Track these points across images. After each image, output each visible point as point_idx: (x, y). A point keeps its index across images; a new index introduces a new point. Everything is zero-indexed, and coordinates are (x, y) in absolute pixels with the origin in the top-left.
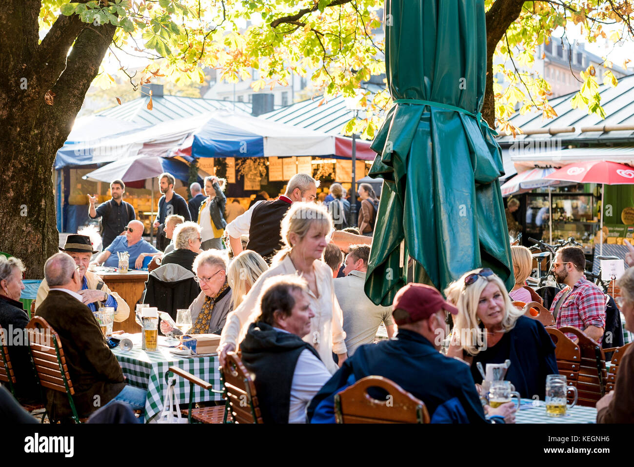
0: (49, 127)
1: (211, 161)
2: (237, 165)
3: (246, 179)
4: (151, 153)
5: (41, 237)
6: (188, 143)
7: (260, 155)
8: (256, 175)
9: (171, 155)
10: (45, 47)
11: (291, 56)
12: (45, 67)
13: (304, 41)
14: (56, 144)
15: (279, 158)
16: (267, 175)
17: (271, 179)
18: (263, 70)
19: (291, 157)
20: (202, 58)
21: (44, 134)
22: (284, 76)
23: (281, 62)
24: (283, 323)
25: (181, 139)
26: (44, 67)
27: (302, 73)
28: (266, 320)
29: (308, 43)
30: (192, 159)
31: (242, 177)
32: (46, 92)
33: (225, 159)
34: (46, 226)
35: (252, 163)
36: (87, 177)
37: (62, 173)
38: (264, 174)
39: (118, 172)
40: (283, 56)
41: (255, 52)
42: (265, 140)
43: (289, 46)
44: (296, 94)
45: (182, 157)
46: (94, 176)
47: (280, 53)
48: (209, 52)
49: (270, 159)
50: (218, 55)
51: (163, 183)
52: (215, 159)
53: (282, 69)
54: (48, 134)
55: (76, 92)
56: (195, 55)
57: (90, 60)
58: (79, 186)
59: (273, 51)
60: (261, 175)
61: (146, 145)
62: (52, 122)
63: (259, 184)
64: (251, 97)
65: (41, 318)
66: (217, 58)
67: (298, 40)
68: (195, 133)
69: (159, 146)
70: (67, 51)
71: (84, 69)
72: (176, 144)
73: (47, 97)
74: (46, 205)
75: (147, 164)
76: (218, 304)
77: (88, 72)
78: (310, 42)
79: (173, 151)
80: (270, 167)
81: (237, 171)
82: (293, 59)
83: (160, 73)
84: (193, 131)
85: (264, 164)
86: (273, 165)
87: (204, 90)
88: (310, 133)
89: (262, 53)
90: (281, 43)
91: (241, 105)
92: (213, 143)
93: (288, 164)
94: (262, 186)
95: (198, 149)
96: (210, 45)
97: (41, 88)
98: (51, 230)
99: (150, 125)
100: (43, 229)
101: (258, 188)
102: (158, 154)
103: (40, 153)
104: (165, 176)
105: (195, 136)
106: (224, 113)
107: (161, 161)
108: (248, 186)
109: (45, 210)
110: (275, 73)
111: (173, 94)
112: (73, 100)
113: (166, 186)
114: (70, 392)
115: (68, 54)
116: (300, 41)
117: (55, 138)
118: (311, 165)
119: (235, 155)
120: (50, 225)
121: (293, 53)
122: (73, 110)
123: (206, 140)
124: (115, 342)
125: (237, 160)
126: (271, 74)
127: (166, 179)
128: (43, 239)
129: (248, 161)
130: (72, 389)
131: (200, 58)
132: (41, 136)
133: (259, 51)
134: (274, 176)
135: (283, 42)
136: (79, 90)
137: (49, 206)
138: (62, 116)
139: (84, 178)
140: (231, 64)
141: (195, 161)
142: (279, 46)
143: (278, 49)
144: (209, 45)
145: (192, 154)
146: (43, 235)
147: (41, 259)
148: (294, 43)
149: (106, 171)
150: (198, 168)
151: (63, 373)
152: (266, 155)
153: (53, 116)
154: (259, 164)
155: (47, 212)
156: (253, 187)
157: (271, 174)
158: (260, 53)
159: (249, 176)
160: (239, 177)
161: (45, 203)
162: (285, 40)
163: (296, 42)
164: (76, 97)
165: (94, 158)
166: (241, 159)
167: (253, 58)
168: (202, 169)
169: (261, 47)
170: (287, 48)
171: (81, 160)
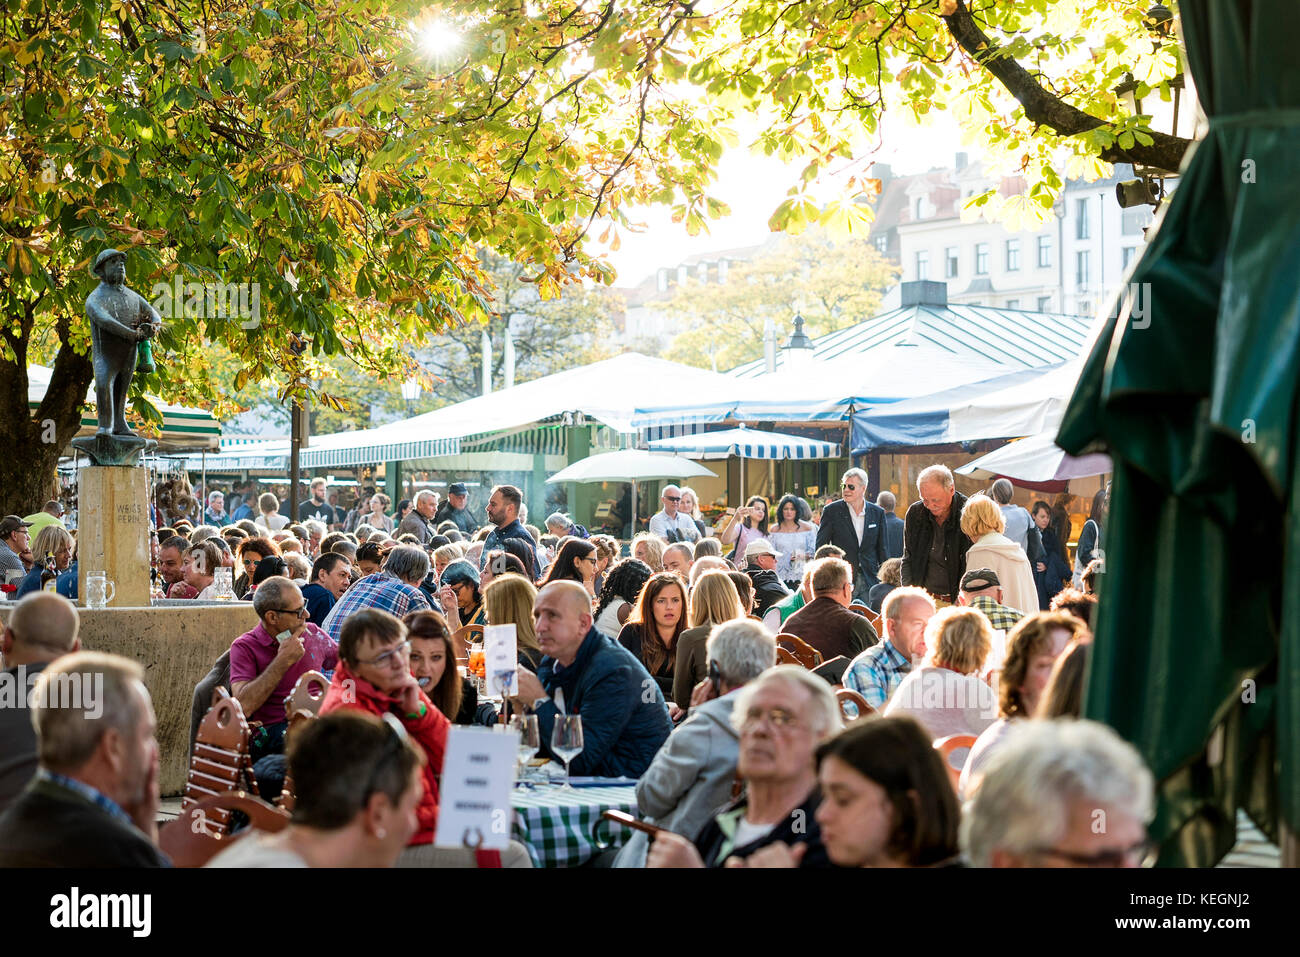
171: (916, 436)
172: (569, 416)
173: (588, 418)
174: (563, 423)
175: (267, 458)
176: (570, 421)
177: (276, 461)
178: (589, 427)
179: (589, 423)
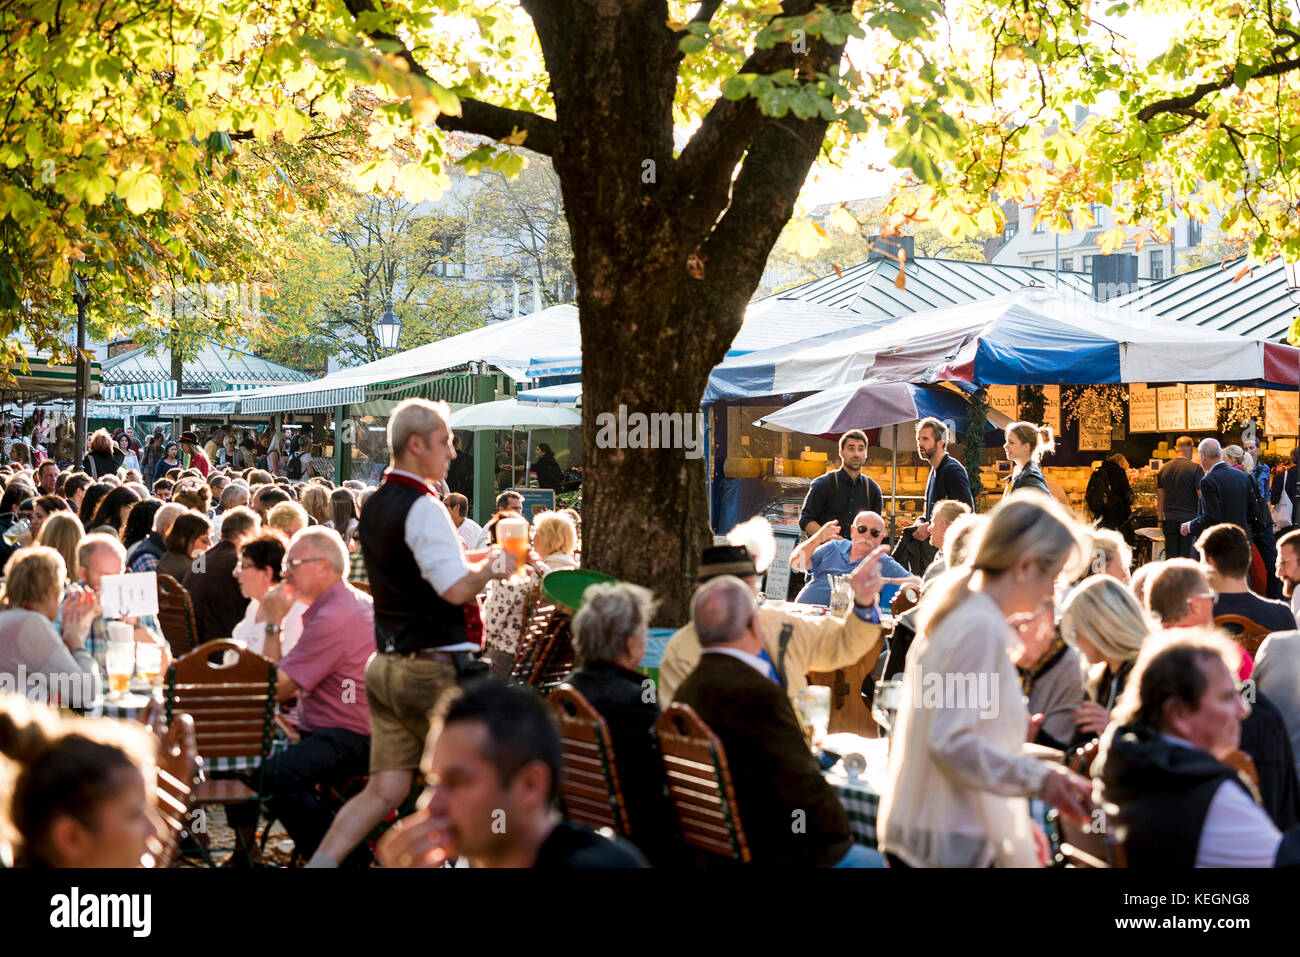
0: (696, 323)
1: (1012, 391)
2: (1063, 400)
3: (1082, 429)
4: (892, 375)
5: (678, 544)
6: (967, 356)
7: (1112, 380)
8: (1102, 419)
9: (933, 378)
10: (688, 162)
11: (1177, 182)
12: (689, 203)
13: (1205, 150)
14: (710, 356)
15: (1150, 385)
16: (1126, 420)
17: (1133, 429)
18: (1120, 210)
19: (1173, 384)
20: (1000, 182)
21: (685, 337)
22: (1164, 220)
23: (1157, 193)
24: (1183, 725)
25: (954, 346)
26: (685, 203)
27: (1200, 215)
28: (1147, 719)
29: (1212, 153)
30: (974, 388)
31: (1075, 424)
32: (691, 251)
33: (1041, 388)
34: (688, 521)
35: (1095, 395)
36: (763, 423)
37: (711, 414)
38: (1119, 419)
39: (827, 412)
40: (1163, 181)
41: (1104, 172)
42: (1122, 349)
43: (1175, 159)
44: (1179, 256)
45: (954, 383)
46: (779, 420)
47: (1157, 174)
48: (1011, 169)
49: (1132, 388)
50: (1030, 175)
51: (925, 438)
52: (1019, 388)
53: (1160, 208)
54: (695, 338)
55: (750, 253)
56: (986, 177)
57: (778, 189)
58: (746, 441)
59: (1141, 170)
60: (1113, 421)
61: (881, 358)
62: (701, 313)
63: (1108, 438)
64: (1090, 262)
65: (686, 708)
66: (1027, 182)
67: (1193, 147)
68: (980, 336)
69: (908, 361)
70: (733, 170)
71: (765, 207)
72: (941, 357)
73: (692, 262)
74: (689, 480)
75: (883, 397)
76: (1040, 682)
77: (773, 212)
78: (1217, 152)
79: (935, 370)
80: (1131, 405)
81: (1065, 413)
82: (1182, 188)
83: (920, 215)
84: (977, 329)
85: (1120, 399)
86: (1138, 400)
87: (992, 246)
88: (1211, 334)
89: (1120, 173)
90: (1157, 153)
91: (1069, 278)
92: (1016, 354)
93: (1169, 398)
94: (1114, 443)
95: (987, 367)
96: (1013, 156)
97: (681, 244)
98: (697, 530)
99: (889, 318)
100: (683, 528)
101: (1107, 447)
102: (906, 376)
103: (678, 376)
104: (927, 425)
105: (980, 340)
106: (1038, 294)
107: (912, 390)
108: (1086, 443)
109: (686, 489)
110: (1146, 215)
111: (931, 254)
112: (742, 269)
113: (929, 445)
114: (741, 856)
115: (734, 177)
116: (1197, 148)
117: (708, 345)
118: (1213, 401)
119: (1061, 380)
120: (698, 520)
121: (1183, 173)
122: (743, 290)
123: (1004, 348)
124: (831, 758)
125: (1063, 389)
126: (1137, 216)
127: (929, 431)
128: (683, 548)
129: (1087, 393)
130: (746, 852)
131: (995, 184)
132: (680, 341)
133: (1114, 169)
134: (1141, 423)
135: (1162, 151)
136: (756, 248)
137: (694, 481)
138: (722, 300)
139: (757, 424)
140: (1056, 196)
141: (981, 392)
142: (1155, 159)
143: (1153, 166)
144: (1011, 156)
145: (976, 377)
146: (684, 541)
147: (678, 587)
148: (1185, 153)
149: (800, 411)
150: (987, 406)
151: (729, 818)
152: (1123, 381)
153: (705, 301)
154: (1108, 399)
155: (691, 493)
156: (1095, 445)
157: (1133, 419)
158: (1115, 173)
159: (1089, 423)
160: (1068, 425)
161: (688, 475)
162: (1166, 147)
163: (1188, 151)
164: (750, 263)
165: (775, 385)
166: (1073, 387)
167: (1101, 185)
168: (995, 407)
169: (1116, 160)
170: (1169, 164)
171: (749, 388)
172: (474, 365)
173: (493, 368)
174: (468, 373)
175: (221, 404)
176: (475, 371)
177: (228, 406)
178: (495, 376)
179: (495, 373)
